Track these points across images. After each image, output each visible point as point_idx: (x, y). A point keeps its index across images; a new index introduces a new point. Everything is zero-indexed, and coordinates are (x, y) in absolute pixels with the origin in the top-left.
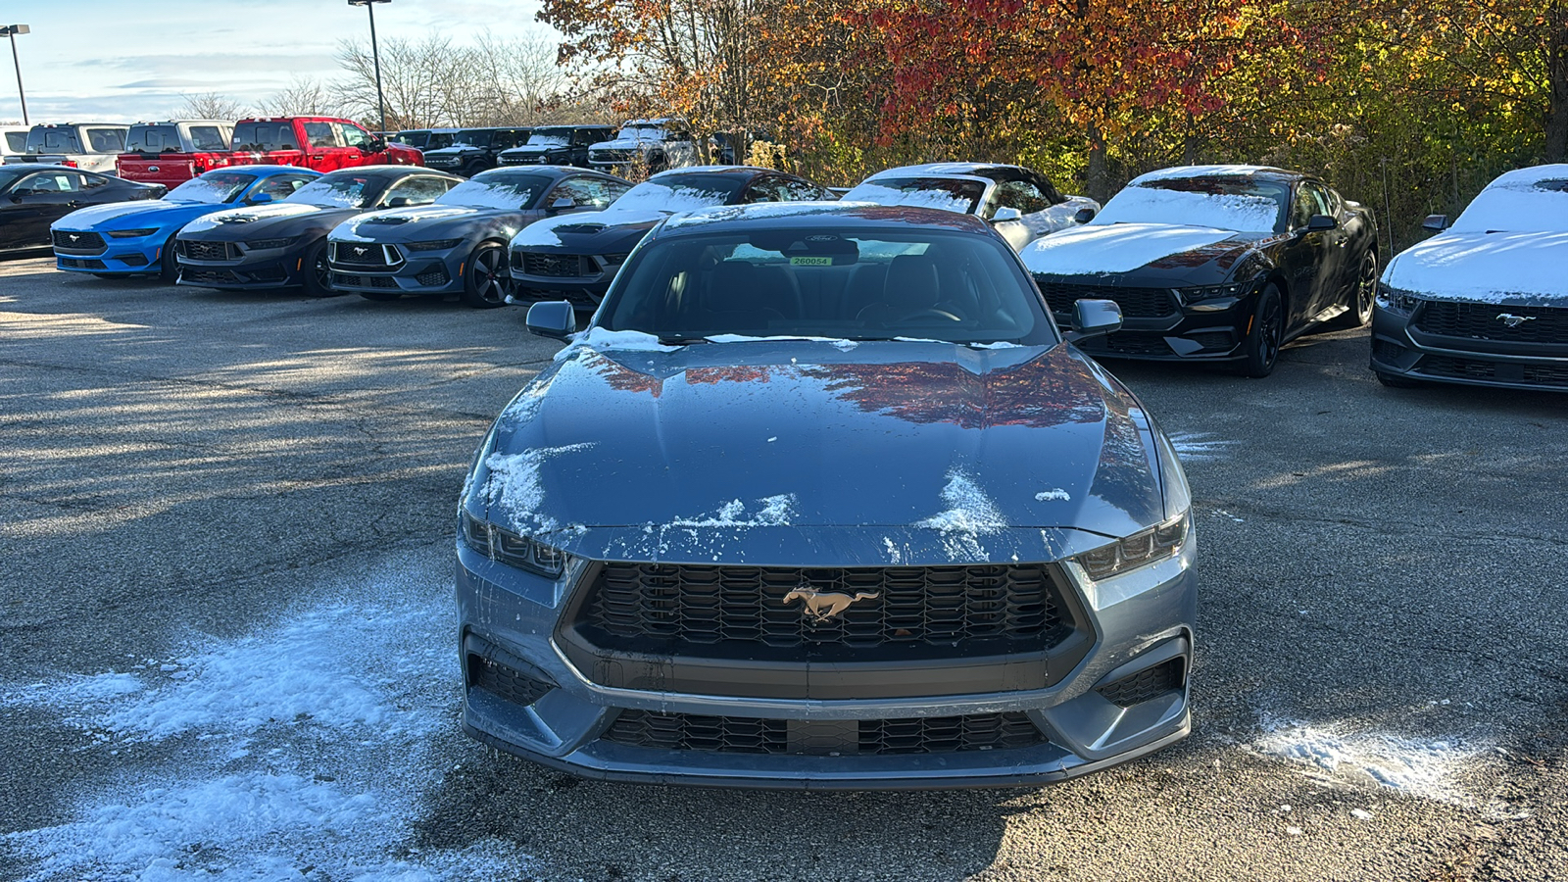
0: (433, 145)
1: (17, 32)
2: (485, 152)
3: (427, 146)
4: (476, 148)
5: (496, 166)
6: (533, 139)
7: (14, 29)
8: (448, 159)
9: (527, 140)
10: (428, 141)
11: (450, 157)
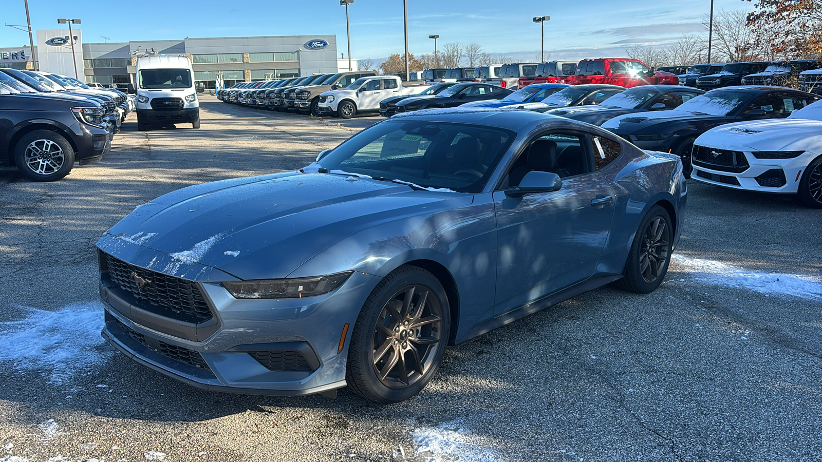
0: (710, 72)
1: (545, 20)
2: (738, 76)
3: (706, 73)
4: (732, 74)
5: (740, 84)
6: (768, 69)
7: (544, 19)
8: (713, 80)
9: (765, 69)
10: (708, 70)
11: (715, 79)
